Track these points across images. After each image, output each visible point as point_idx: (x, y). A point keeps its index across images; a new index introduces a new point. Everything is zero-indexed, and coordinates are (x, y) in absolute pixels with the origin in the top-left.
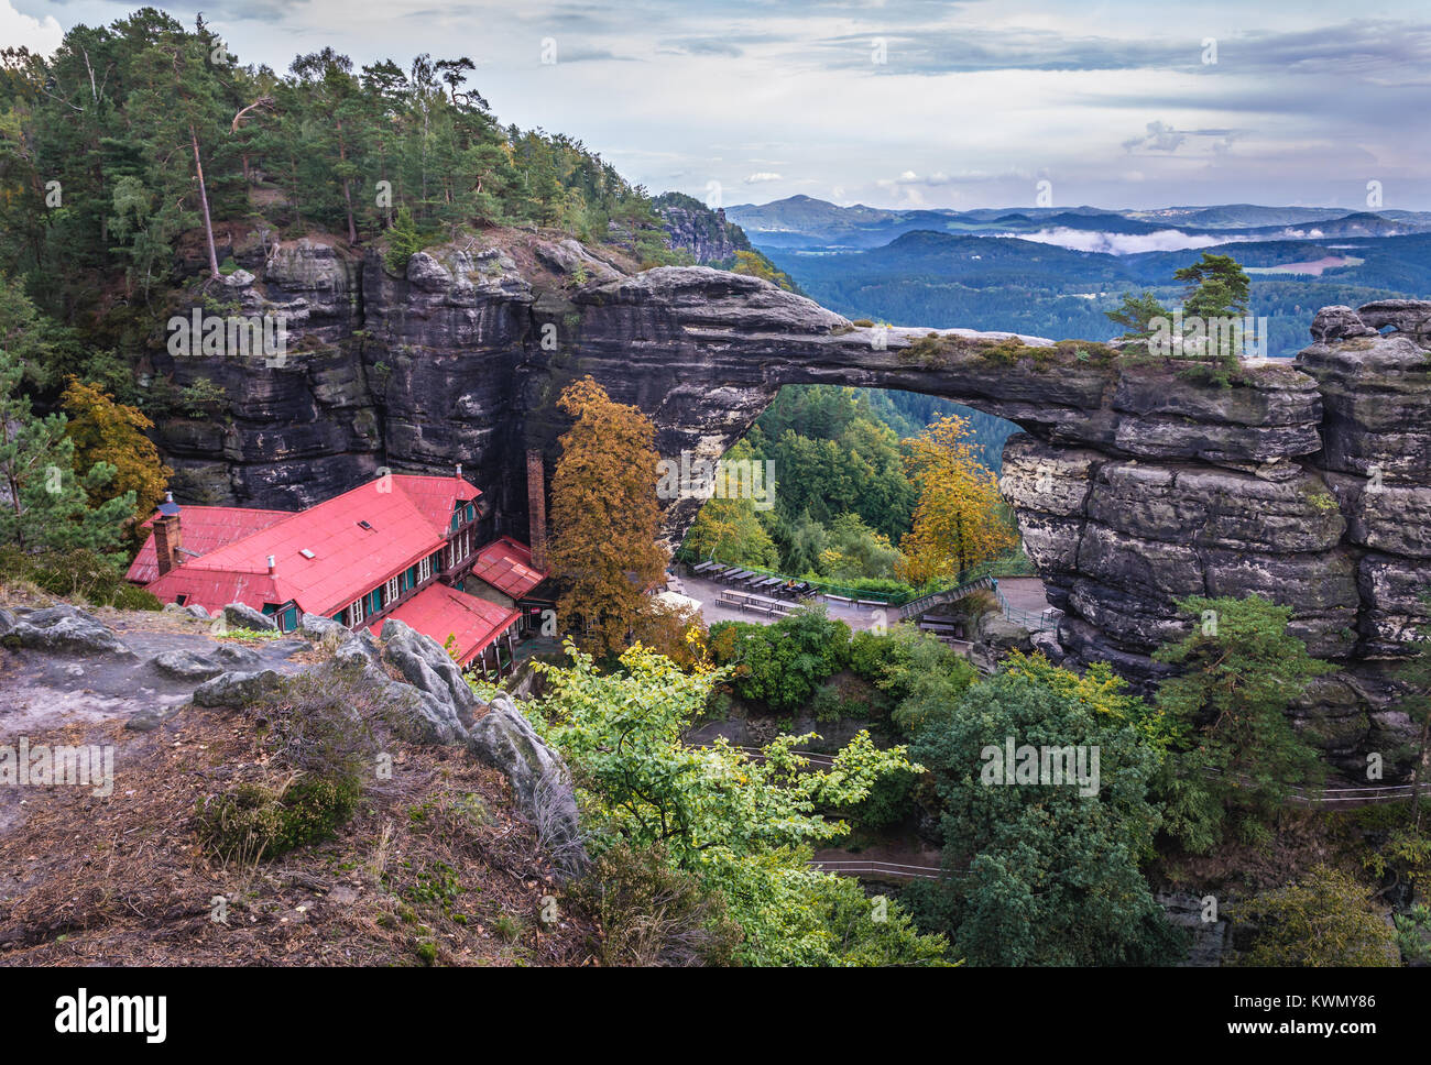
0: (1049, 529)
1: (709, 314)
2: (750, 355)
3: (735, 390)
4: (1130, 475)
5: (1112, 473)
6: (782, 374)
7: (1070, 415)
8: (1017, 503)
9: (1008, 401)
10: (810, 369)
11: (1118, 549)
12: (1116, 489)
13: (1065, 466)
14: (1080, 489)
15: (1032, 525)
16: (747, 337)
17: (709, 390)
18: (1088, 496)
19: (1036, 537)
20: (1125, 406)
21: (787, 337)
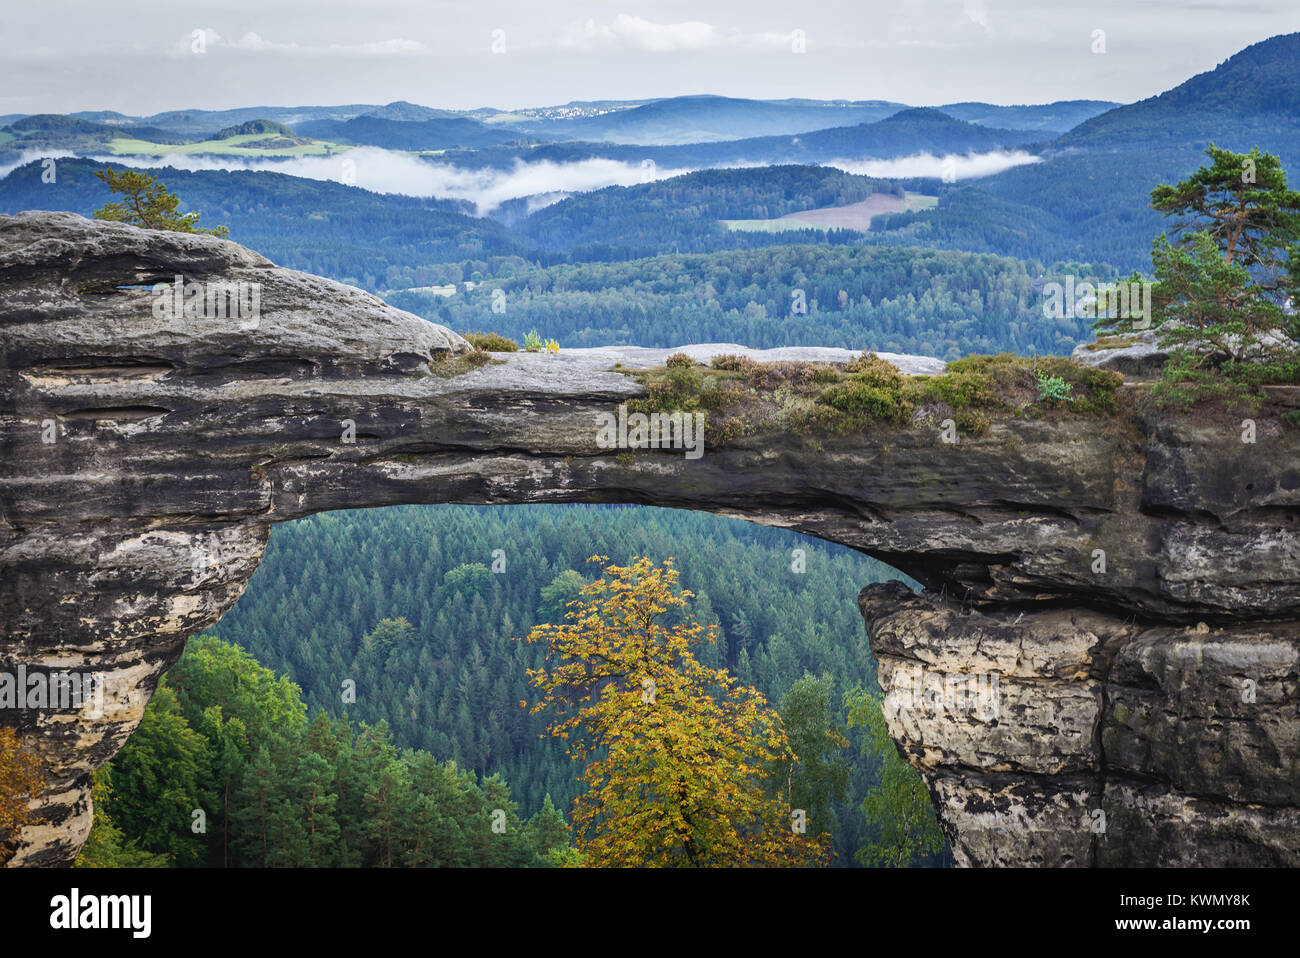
0: (1017, 810)
1: (99, 337)
2: (220, 443)
3: (182, 538)
4: (1208, 659)
5: (1161, 660)
6: (314, 485)
7: (1048, 531)
8: (932, 757)
9: (900, 509)
10: (389, 468)
11: (1205, 837)
12: (1178, 697)
13: (1040, 654)
14: (1083, 704)
15: (975, 807)
16: (208, 394)
17: (109, 544)
18: (1102, 721)
19: (992, 835)
20: (1179, 499)
21: (323, 387)
